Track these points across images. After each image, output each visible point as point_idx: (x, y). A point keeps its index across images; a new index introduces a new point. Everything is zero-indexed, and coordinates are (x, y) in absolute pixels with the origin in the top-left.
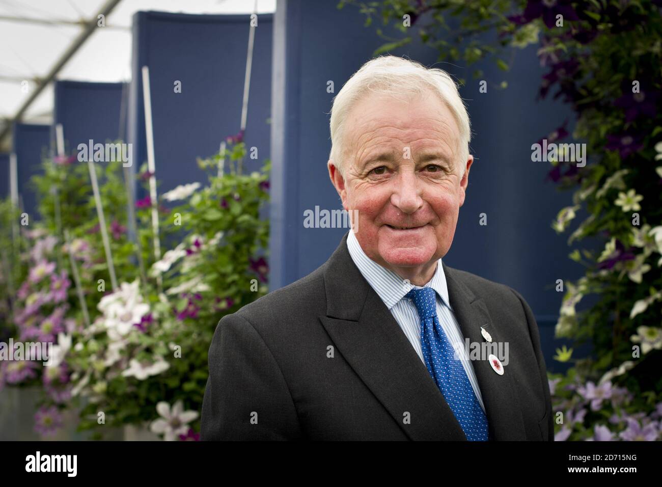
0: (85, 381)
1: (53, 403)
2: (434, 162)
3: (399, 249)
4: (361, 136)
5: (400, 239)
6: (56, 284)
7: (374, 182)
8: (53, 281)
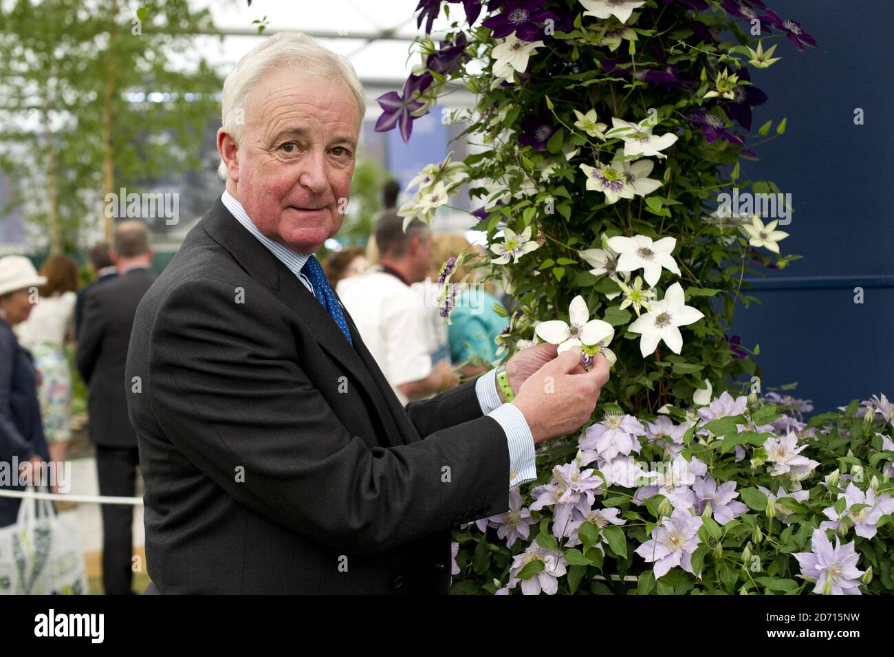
2: (344, 145)
3: (302, 229)
4: (276, 108)
5: (304, 220)
7: (284, 160)
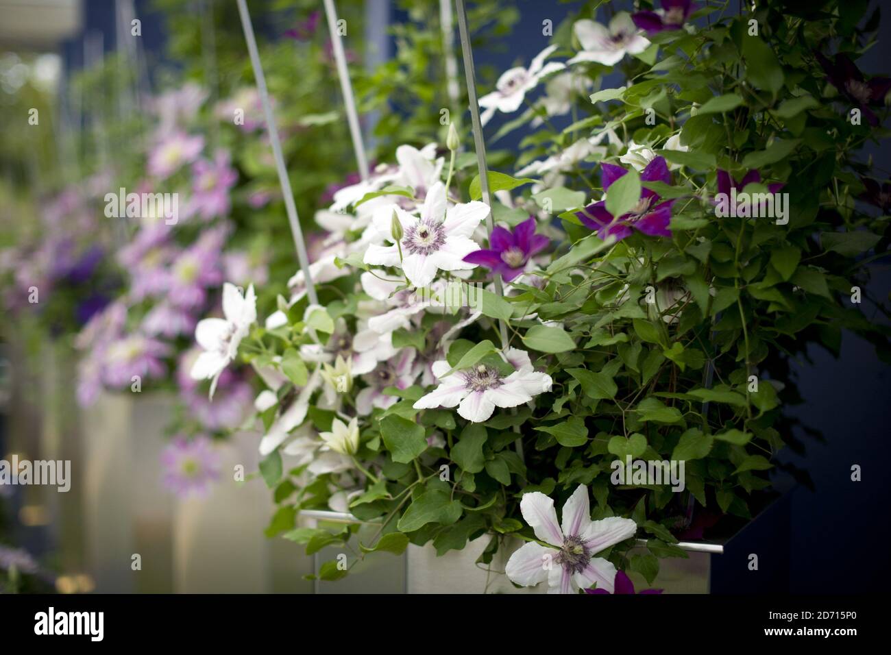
0: (298, 413)
1: (199, 430)
6: (206, 180)
8: (199, 173)
